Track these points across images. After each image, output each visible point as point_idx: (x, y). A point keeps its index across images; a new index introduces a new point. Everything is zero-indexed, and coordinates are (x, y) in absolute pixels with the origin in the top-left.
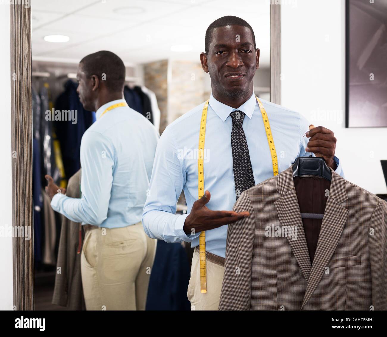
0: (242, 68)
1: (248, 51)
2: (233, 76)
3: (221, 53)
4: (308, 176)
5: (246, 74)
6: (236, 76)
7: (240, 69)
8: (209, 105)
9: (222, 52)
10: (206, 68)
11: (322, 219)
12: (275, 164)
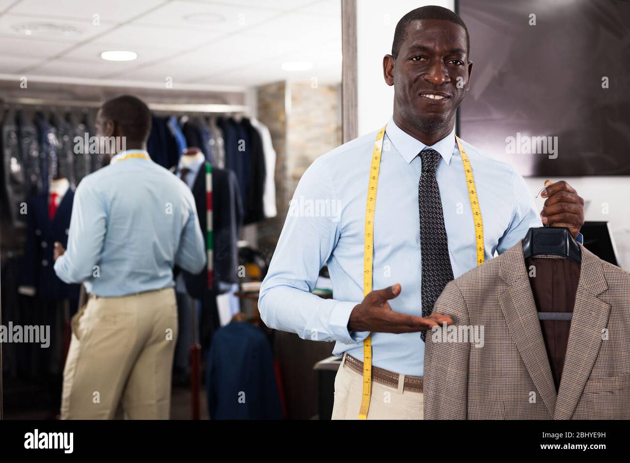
0: (447, 85)
1: (459, 63)
2: (431, 97)
3: (417, 60)
4: (544, 256)
5: (452, 95)
6: (438, 98)
7: (445, 87)
8: (386, 135)
9: (420, 59)
10: (390, 79)
11: (571, 320)
12: (480, 236)
